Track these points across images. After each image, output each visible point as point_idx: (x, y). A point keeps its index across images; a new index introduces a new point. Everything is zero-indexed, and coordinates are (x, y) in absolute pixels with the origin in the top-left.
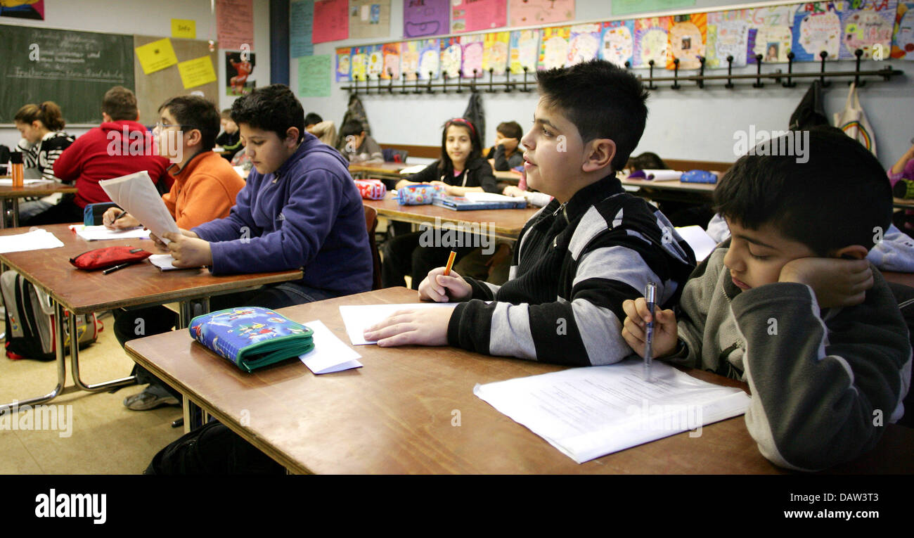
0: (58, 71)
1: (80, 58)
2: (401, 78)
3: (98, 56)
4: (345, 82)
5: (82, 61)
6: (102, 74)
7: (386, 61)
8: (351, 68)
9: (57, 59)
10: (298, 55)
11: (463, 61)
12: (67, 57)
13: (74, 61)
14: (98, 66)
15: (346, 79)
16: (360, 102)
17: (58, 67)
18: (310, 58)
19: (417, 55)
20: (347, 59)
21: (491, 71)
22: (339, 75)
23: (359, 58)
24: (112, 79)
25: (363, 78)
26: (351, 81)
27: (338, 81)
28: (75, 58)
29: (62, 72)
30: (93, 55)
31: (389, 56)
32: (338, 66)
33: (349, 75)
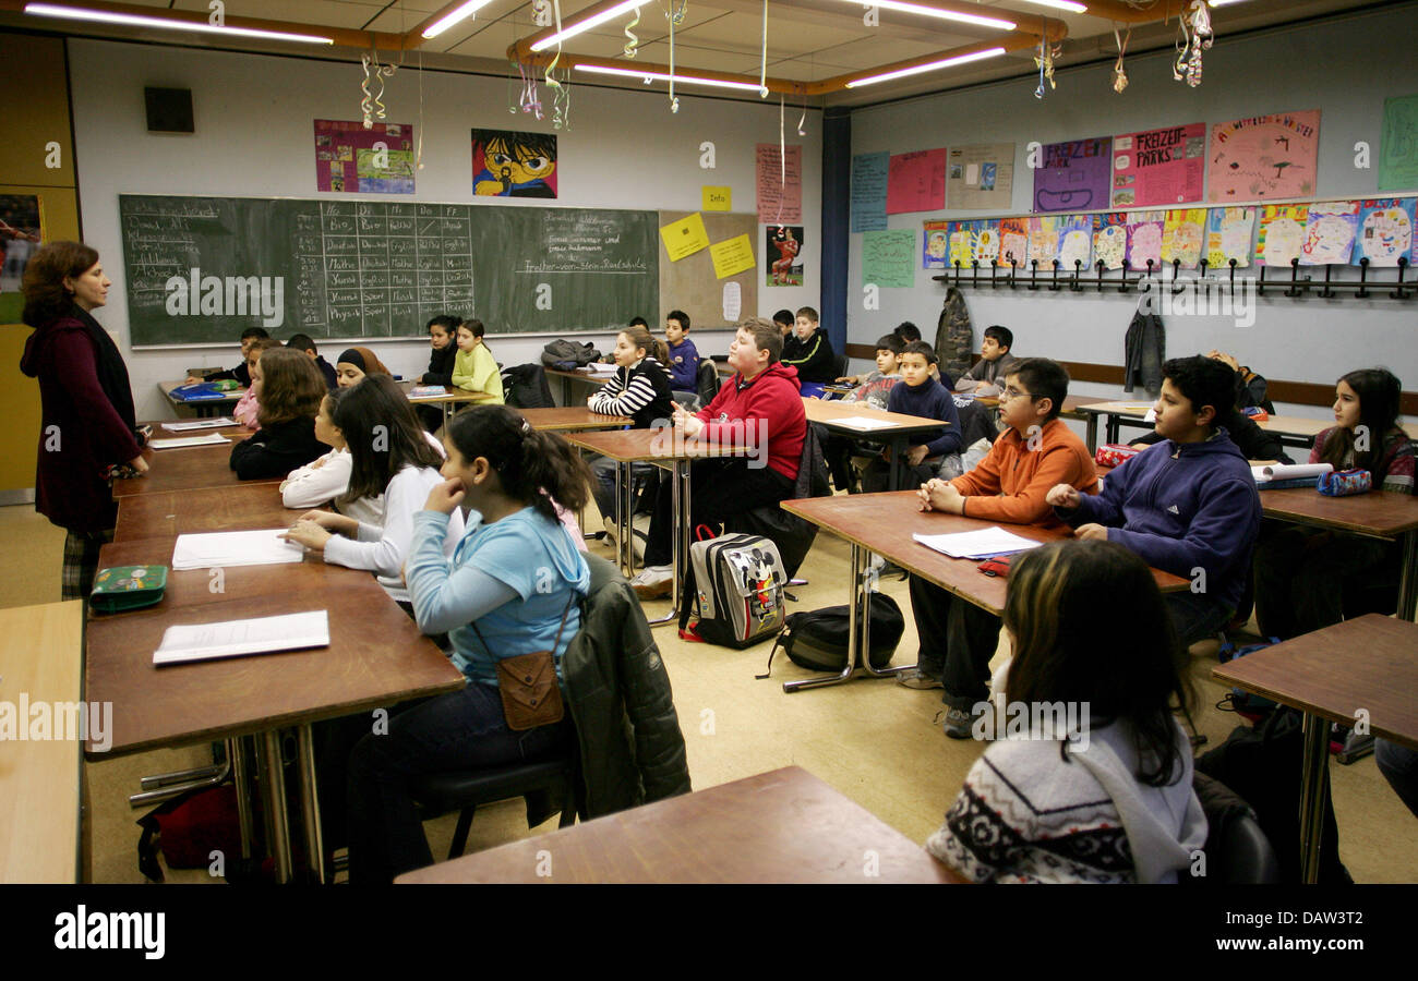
0: (572, 263)
1: (597, 245)
2: (1030, 267)
3: (617, 240)
4: (937, 269)
5: (599, 248)
6: (621, 265)
7: (1004, 243)
8: (948, 249)
9: (571, 248)
10: (862, 229)
11: (1129, 248)
12: (582, 245)
13: (590, 249)
14: (617, 253)
15: (942, 265)
16: (960, 298)
17: (572, 258)
18: (882, 233)
19: (1056, 236)
20: (942, 238)
21: (1177, 263)
22: (928, 259)
23: (961, 238)
24: (632, 270)
25: (967, 263)
26: (948, 267)
27: (925, 266)
28: (592, 245)
29: (577, 264)
30: (611, 240)
31: (1009, 236)
32: (926, 246)
33: (945, 260)
